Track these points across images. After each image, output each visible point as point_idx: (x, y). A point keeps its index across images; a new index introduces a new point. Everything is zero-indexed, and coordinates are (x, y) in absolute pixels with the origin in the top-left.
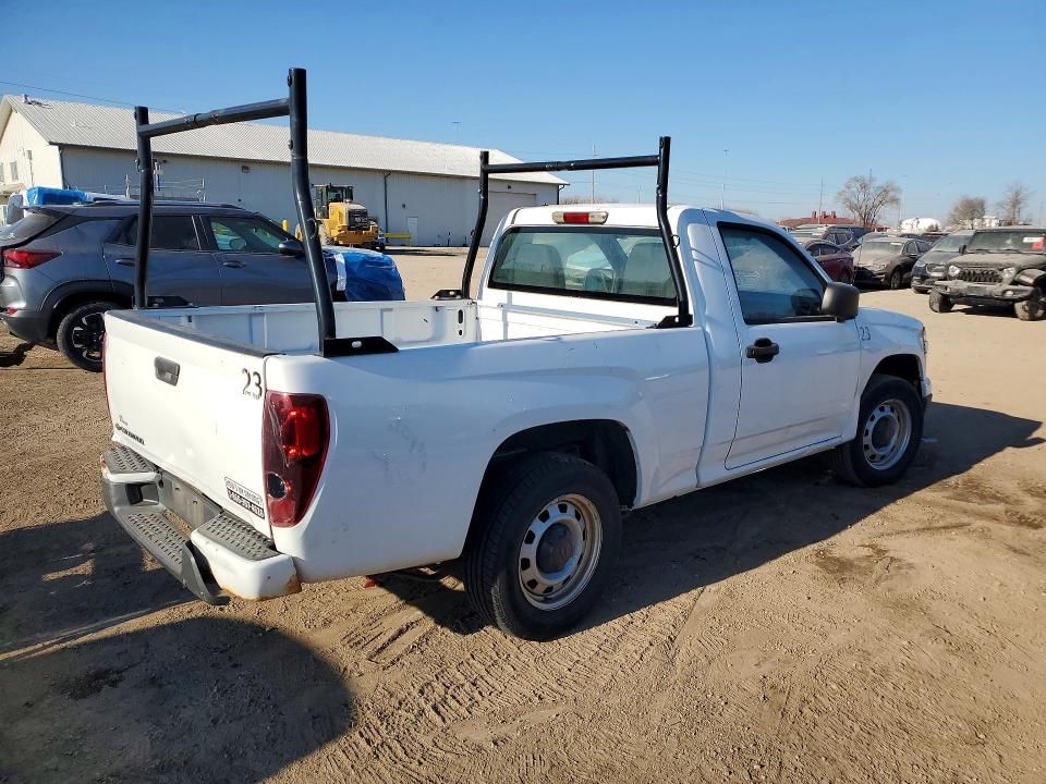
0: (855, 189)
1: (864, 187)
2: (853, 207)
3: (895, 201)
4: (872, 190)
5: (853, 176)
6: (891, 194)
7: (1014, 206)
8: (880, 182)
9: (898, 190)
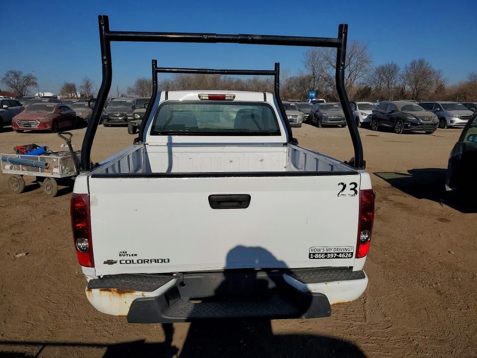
0: (11, 77)
1: (16, 76)
2: (12, 86)
3: (34, 84)
4: (21, 78)
5: (9, 70)
6: (32, 80)
7: (87, 88)
8: (25, 74)
9: (34, 78)
